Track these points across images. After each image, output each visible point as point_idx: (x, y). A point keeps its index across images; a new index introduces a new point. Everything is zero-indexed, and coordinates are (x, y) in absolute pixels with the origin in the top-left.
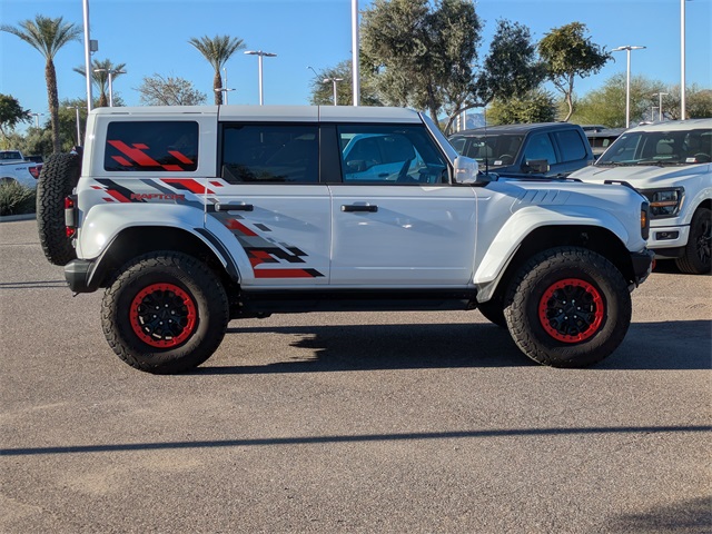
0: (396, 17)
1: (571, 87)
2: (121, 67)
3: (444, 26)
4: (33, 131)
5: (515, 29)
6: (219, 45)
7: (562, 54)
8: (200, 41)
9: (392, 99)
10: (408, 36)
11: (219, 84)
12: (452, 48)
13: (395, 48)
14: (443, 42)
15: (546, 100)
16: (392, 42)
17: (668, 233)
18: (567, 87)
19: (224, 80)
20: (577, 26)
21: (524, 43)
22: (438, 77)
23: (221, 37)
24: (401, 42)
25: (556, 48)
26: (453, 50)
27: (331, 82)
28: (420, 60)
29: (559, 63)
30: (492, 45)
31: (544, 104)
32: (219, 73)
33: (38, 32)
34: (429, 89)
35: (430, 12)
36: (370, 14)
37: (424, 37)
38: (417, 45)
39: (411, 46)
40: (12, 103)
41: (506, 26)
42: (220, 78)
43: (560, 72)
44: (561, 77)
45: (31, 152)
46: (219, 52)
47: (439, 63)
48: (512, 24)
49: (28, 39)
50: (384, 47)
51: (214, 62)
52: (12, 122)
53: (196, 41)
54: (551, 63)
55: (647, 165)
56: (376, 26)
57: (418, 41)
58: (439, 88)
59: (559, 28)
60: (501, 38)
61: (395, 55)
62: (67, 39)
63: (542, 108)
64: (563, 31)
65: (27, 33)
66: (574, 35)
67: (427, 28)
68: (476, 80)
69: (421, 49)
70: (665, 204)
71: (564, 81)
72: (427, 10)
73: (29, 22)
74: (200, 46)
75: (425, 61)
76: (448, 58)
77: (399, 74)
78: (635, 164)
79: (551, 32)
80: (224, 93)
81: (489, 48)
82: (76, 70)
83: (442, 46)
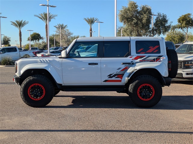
0: (128, 12)
1: (187, 31)
2: (66, 26)
3: (142, 14)
4: (43, 42)
5: (162, 15)
6: (91, 20)
7: (184, 22)
8: (86, 19)
9: (127, 34)
10: (132, 17)
11: (91, 30)
12: (144, 20)
13: (128, 20)
14: (142, 19)
15: (182, 35)
16: (127, 19)
17: (190, 73)
18: (186, 31)
19: (92, 29)
20: (189, 14)
21: (165, 19)
22: (140, 28)
23: (92, 18)
24: (130, 19)
25: (183, 20)
26: (144, 21)
27: (120, 30)
28: (135, 24)
29: (184, 25)
30: (156, 20)
31: (182, 36)
32: (91, 27)
33: (44, 17)
34: (138, 32)
35: (138, 11)
36: (121, 11)
37: (137, 17)
38: (134, 19)
39: (132, 20)
40: (39, 35)
41: (160, 14)
42: (91, 29)
43: (184, 27)
44: (184, 29)
45: (43, 48)
46: (91, 22)
47: (140, 24)
48: (161, 14)
49: (41, 18)
50: (125, 20)
51: (90, 24)
52: (39, 40)
53: (85, 19)
54: (181, 25)
55: (186, 53)
56: (123, 14)
57: (134, 18)
58: (142, 31)
59: (184, 15)
60: (158, 18)
61: (128, 22)
62: (51, 18)
63: (181, 37)
64: (185, 16)
65: (41, 17)
66: (188, 17)
67: (138, 15)
68: (151, 29)
69: (135, 21)
70: (190, 65)
71: (186, 30)
72: (138, 10)
73: (42, 14)
74: (86, 20)
75: (136, 24)
76: (143, 23)
77: (129, 27)
78: (184, 53)
79: (181, 16)
80: (92, 33)
81: (155, 20)
82: (55, 27)
83: (141, 20)
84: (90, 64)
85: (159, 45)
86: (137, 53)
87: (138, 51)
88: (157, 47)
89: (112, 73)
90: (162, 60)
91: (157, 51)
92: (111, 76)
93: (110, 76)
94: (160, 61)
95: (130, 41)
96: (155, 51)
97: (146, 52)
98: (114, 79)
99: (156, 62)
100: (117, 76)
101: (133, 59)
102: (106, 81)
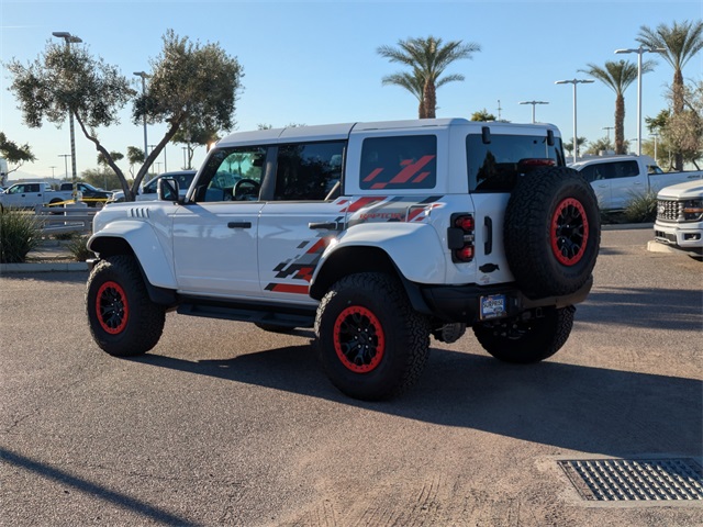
84: (231, 225)
85: (434, 152)
86: (363, 186)
87: (366, 180)
88: (427, 159)
89: (284, 261)
90: (427, 213)
91: (424, 175)
92: (284, 269)
93: (281, 270)
94: (420, 219)
95: (347, 140)
96: (418, 180)
97: (391, 182)
98: (289, 280)
99: (409, 221)
100: (297, 272)
101: (344, 210)
102: (271, 287)
